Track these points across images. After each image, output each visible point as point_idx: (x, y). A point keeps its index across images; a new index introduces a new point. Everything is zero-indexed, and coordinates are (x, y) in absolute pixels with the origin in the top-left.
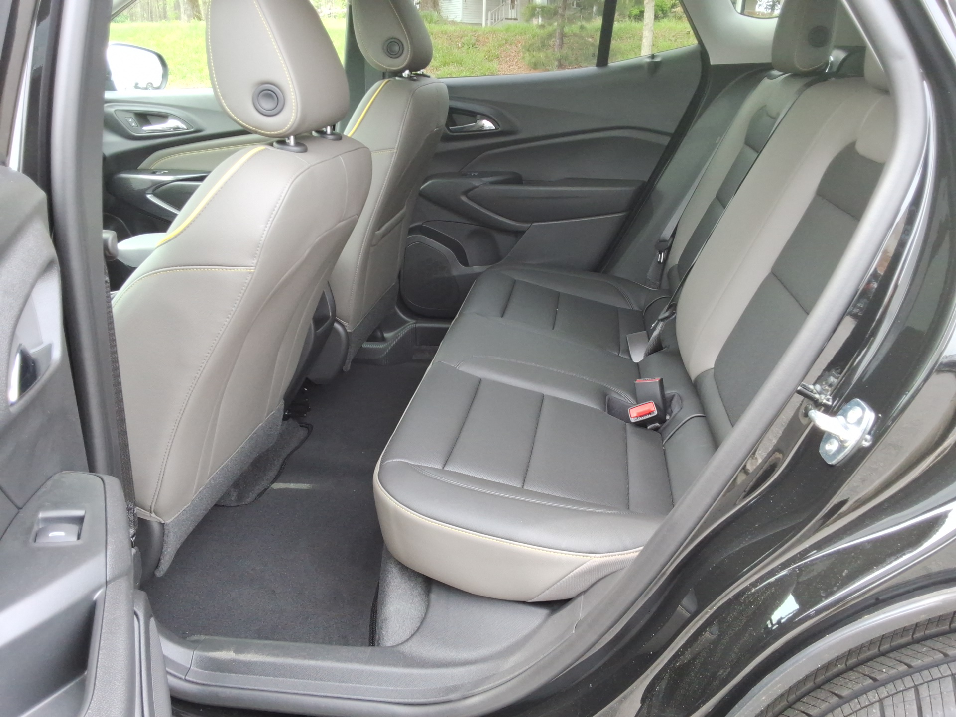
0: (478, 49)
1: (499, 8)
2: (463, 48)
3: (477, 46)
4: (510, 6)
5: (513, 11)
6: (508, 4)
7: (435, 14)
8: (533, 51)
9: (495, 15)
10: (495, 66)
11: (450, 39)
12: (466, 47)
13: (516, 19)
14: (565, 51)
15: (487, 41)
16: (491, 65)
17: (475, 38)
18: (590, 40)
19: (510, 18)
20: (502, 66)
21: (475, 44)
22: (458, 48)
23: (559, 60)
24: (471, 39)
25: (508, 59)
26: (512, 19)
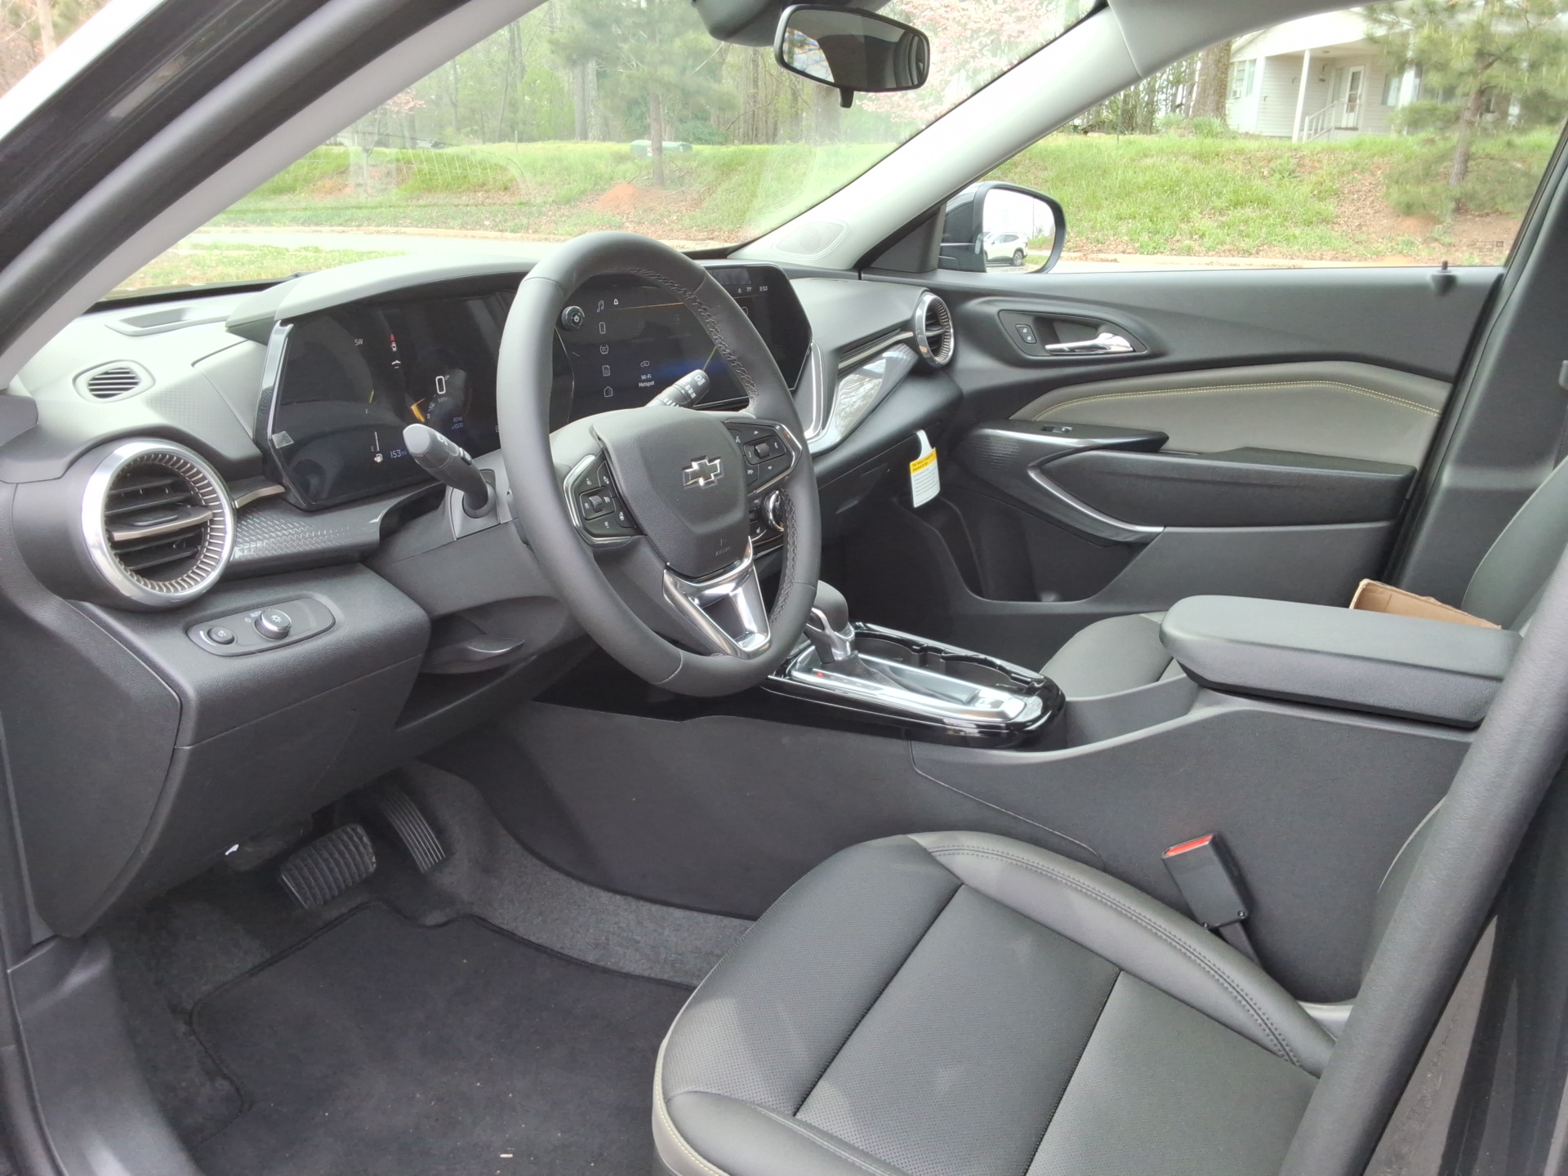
0: (1299, 179)
1: (1325, 111)
2: (1272, 178)
3: (1299, 174)
4: (1346, 106)
5: (1352, 115)
6: (1343, 104)
7: (1217, 122)
8: (1407, 183)
9: (1317, 123)
10: (1331, 208)
11: (1250, 163)
12: (1277, 176)
13: (1354, 129)
14: (1470, 184)
15: (1317, 165)
16: (1323, 207)
17: (1296, 161)
18: (1519, 165)
19: (1343, 126)
20: (1343, 209)
21: (1294, 171)
22: (1264, 177)
23: (1458, 201)
24: (1288, 163)
25: (1356, 196)
26: (1347, 129)
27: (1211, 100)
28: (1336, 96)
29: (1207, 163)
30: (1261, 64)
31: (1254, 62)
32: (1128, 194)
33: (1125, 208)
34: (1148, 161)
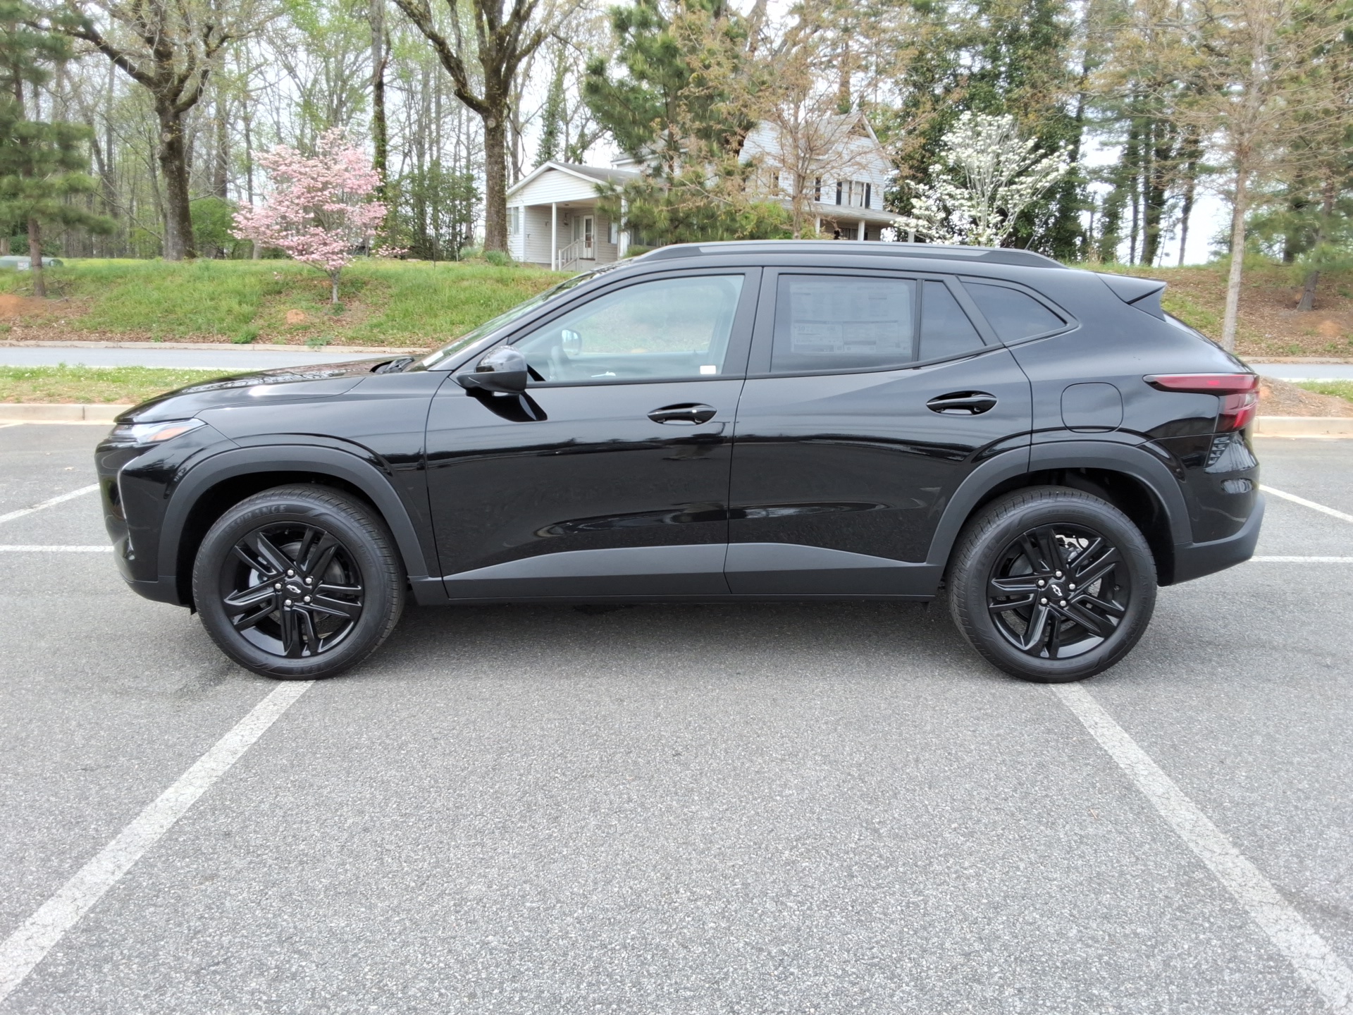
1: (571, 247)
4: (584, 243)
5: (589, 249)
6: (582, 241)
7: (503, 254)
9: (567, 254)
13: (592, 259)
19: (585, 257)
26: (587, 259)
27: (497, 239)
28: (577, 236)
29: (507, 285)
30: (522, 210)
31: (517, 208)
32: (456, 306)
33: (455, 316)
34: (465, 284)
